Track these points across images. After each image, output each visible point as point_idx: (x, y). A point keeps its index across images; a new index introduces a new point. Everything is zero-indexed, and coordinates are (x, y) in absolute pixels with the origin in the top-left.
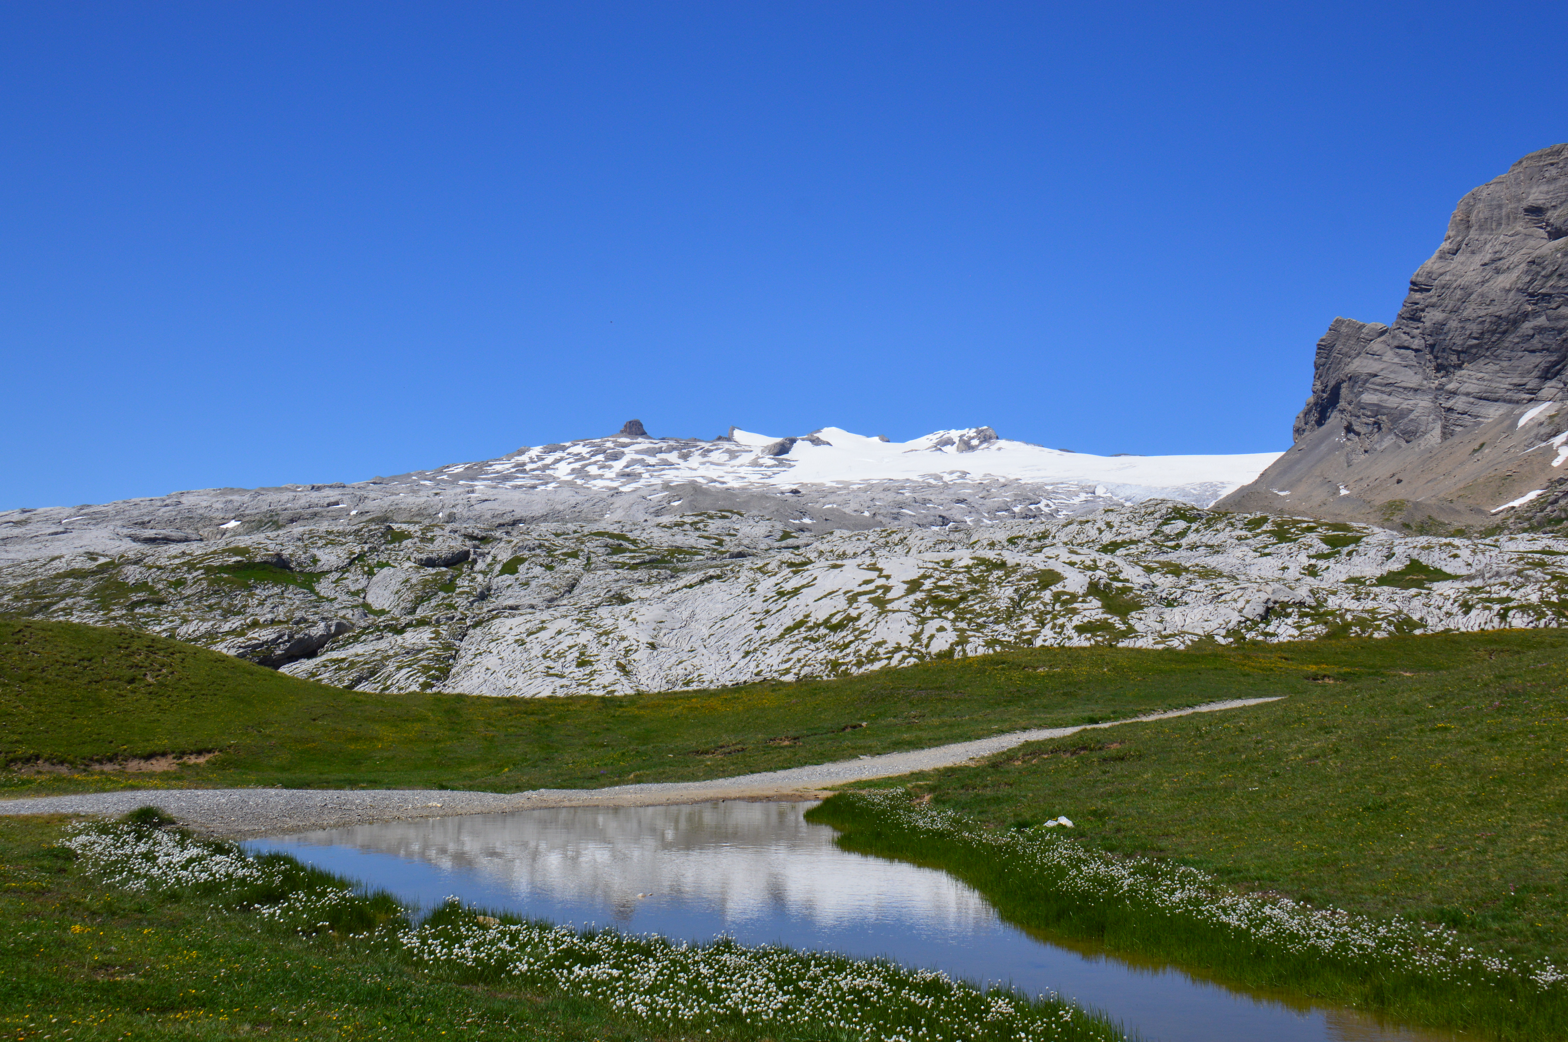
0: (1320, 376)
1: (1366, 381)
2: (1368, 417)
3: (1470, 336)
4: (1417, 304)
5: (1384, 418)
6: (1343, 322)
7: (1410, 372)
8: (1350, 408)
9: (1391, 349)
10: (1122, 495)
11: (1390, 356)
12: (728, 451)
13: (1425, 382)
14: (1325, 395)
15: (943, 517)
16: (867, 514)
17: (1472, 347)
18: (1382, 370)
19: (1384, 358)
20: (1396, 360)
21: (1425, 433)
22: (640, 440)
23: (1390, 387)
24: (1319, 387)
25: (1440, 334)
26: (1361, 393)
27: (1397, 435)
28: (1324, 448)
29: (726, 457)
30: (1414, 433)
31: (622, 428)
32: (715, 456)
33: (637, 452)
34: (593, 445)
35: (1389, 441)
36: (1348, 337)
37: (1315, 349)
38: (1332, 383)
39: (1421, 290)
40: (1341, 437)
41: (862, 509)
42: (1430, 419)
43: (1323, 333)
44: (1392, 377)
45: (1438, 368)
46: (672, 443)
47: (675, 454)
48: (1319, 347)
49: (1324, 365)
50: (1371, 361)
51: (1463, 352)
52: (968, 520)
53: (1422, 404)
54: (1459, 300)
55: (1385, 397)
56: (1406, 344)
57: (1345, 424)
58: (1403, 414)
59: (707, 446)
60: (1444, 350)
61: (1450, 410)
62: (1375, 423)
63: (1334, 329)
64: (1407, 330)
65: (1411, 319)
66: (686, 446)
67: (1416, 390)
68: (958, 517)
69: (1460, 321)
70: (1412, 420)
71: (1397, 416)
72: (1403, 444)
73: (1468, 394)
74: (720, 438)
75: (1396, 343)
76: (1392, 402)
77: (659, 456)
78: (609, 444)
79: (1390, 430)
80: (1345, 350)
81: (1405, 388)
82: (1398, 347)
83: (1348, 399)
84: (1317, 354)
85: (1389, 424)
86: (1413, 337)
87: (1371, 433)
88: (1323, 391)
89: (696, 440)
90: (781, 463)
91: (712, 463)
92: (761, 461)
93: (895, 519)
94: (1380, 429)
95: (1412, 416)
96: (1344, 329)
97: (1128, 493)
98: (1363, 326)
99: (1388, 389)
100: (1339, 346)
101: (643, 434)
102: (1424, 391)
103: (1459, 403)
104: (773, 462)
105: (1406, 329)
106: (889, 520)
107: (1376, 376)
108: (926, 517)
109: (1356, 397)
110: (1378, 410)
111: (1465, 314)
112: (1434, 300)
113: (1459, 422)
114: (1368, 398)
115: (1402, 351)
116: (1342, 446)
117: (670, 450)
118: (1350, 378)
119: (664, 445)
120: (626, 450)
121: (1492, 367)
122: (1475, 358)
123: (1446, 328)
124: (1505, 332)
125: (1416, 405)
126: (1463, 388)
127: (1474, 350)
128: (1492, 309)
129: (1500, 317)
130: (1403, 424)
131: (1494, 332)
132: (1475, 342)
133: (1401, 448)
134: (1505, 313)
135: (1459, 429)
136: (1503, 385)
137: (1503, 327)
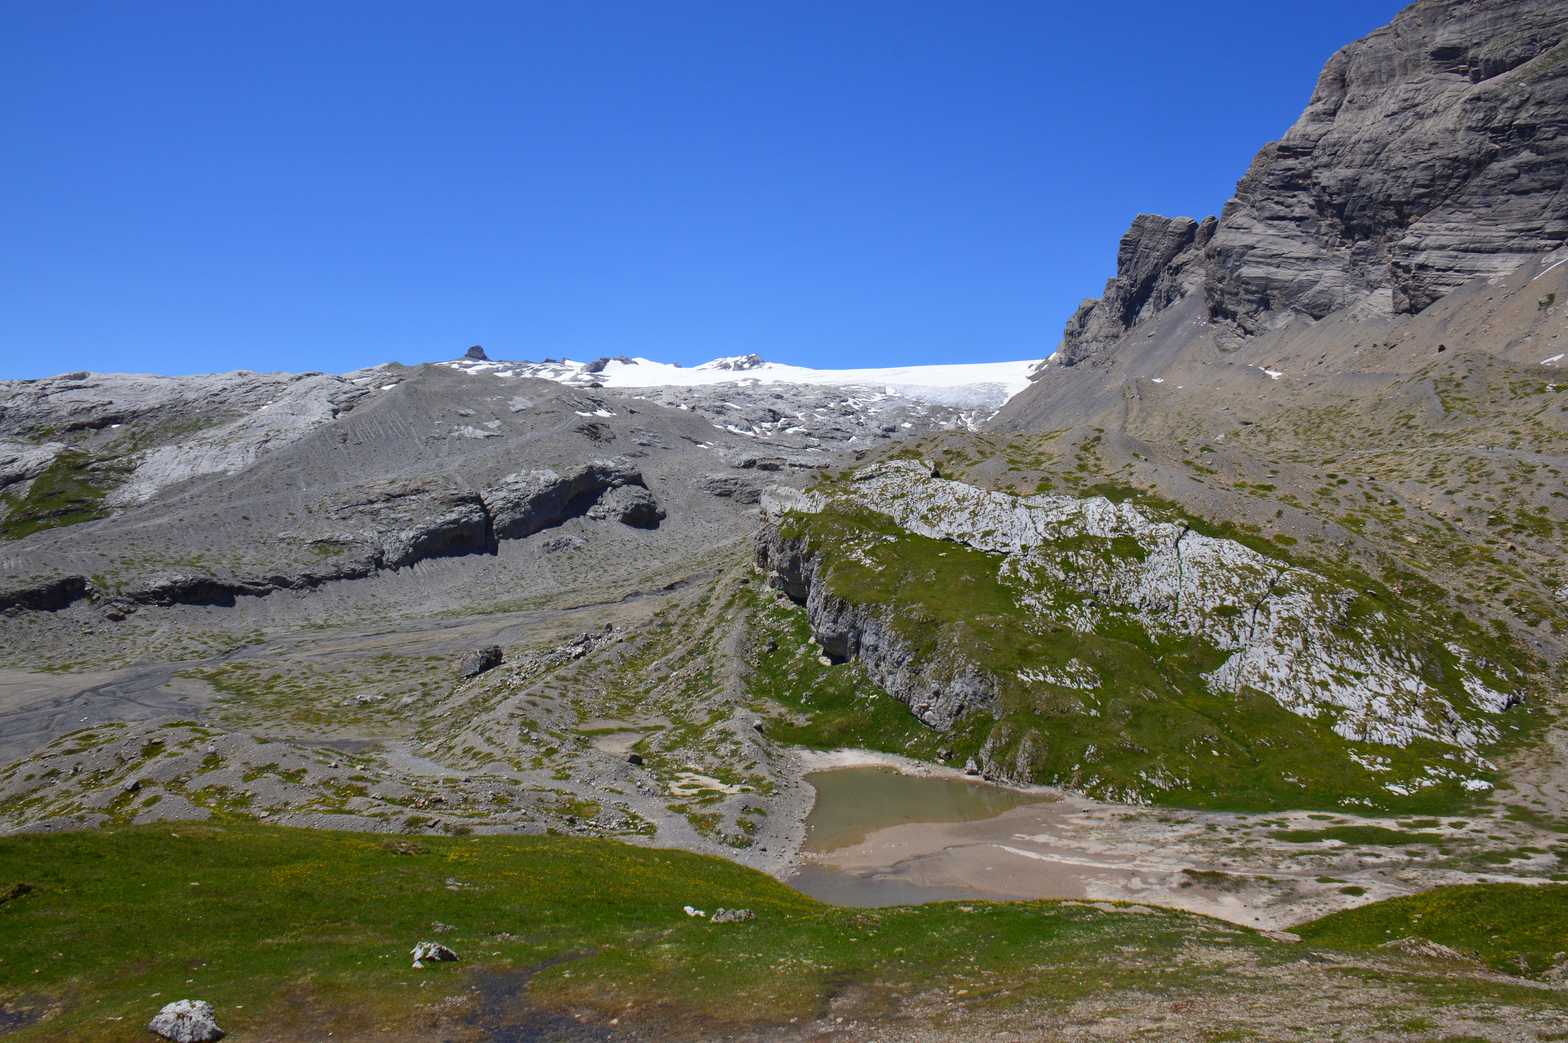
0: (1127, 271)
1: (1243, 255)
2: (1253, 293)
3: (1414, 184)
4: (1290, 169)
5: (1275, 292)
6: (1146, 218)
7: (1297, 243)
8: (1221, 286)
9: (1260, 221)
10: (911, 395)
11: (1259, 228)
12: (554, 370)
13: (1324, 251)
14: (1134, 290)
15: (774, 412)
16: (684, 407)
17: (1422, 196)
18: (1258, 242)
19: (1254, 231)
20: (1271, 232)
21: (1342, 306)
22: (481, 362)
23: (1276, 259)
24: (1125, 281)
25: (1353, 191)
26: (1239, 267)
27: (1295, 310)
29: (552, 374)
30: (1327, 307)
31: (466, 352)
32: (543, 374)
35: (1283, 319)
36: (1154, 232)
37: (1118, 246)
38: (1142, 276)
40: (1201, 320)
41: (677, 401)
42: (1347, 289)
43: (1126, 229)
44: (1276, 249)
45: (1348, 233)
46: (507, 364)
47: (510, 372)
48: (1124, 242)
49: (1130, 260)
50: (1239, 235)
51: (1407, 203)
52: (799, 415)
53: (1328, 273)
54: (1368, 153)
55: (1273, 269)
56: (1281, 214)
57: (1212, 304)
58: (1302, 287)
59: (536, 366)
60: (1363, 208)
61: (1422, 267)
62: (1261, 299)
63: (1138, 225)
64: (1281, 199)
65: (1281, 187)
66: (520, 366)
67: (1314, 260)
68: (788, 412)
69: (1387, 171)
70: (1321, 292)
71: (1293, 291)
72: (1312, 322)
73: (1442, 248)
74: (547, 361)
75: (1267, 214)
76: (1283, 274)
79: (1286, 306)
80: (1151, 244)
81: (1298, 259)
82: (1271, 218)
83: (1219, 275)
84: (1122, 250)
85: (1283, 300)
86: (1288, 207)
87: (1256, 311)
88: (1132, 286)
89: (527, 362)
90: (597, 378)
92: (580, 377)
93: (719, 413)
94: (1268, 306)
95: (1317, 288)
96: (1148, 225)
97: (917, 393)
98: (1169, 221)
99: (1275, 261)
100: (1144, 241)
101: (484, 357)
102: (1326, 260)
104: (590, 378)
105: (1276, 199)
106: (713, 415)
107: (1253, 248)
108: (754, 411)
109: (1232, 272)
110: (1266, 284)
111: (1392, 163)
112: (1325, 159)
113: (1441, 281)
114: (1247, 271)
115: (1276, 222)
116: (1206, 330)
118: (1219, 253)
119: (501, 366)
121: (1459, 216)
122: (1428, 208)
123: (1362, 184)
124: (1466, 177)
125: (1321, 275)
126: (1429, 241)
127: (1426, 200)
128: (1437, 153)
129: (1455, 159)
130: (1306, 297)
131: (1449, 177)
132: (1422, 190)
133: (1308, 325)
134: (1462, 154)
135: (1442, 289)
136: (1496, 233)
137: (1464, 171)
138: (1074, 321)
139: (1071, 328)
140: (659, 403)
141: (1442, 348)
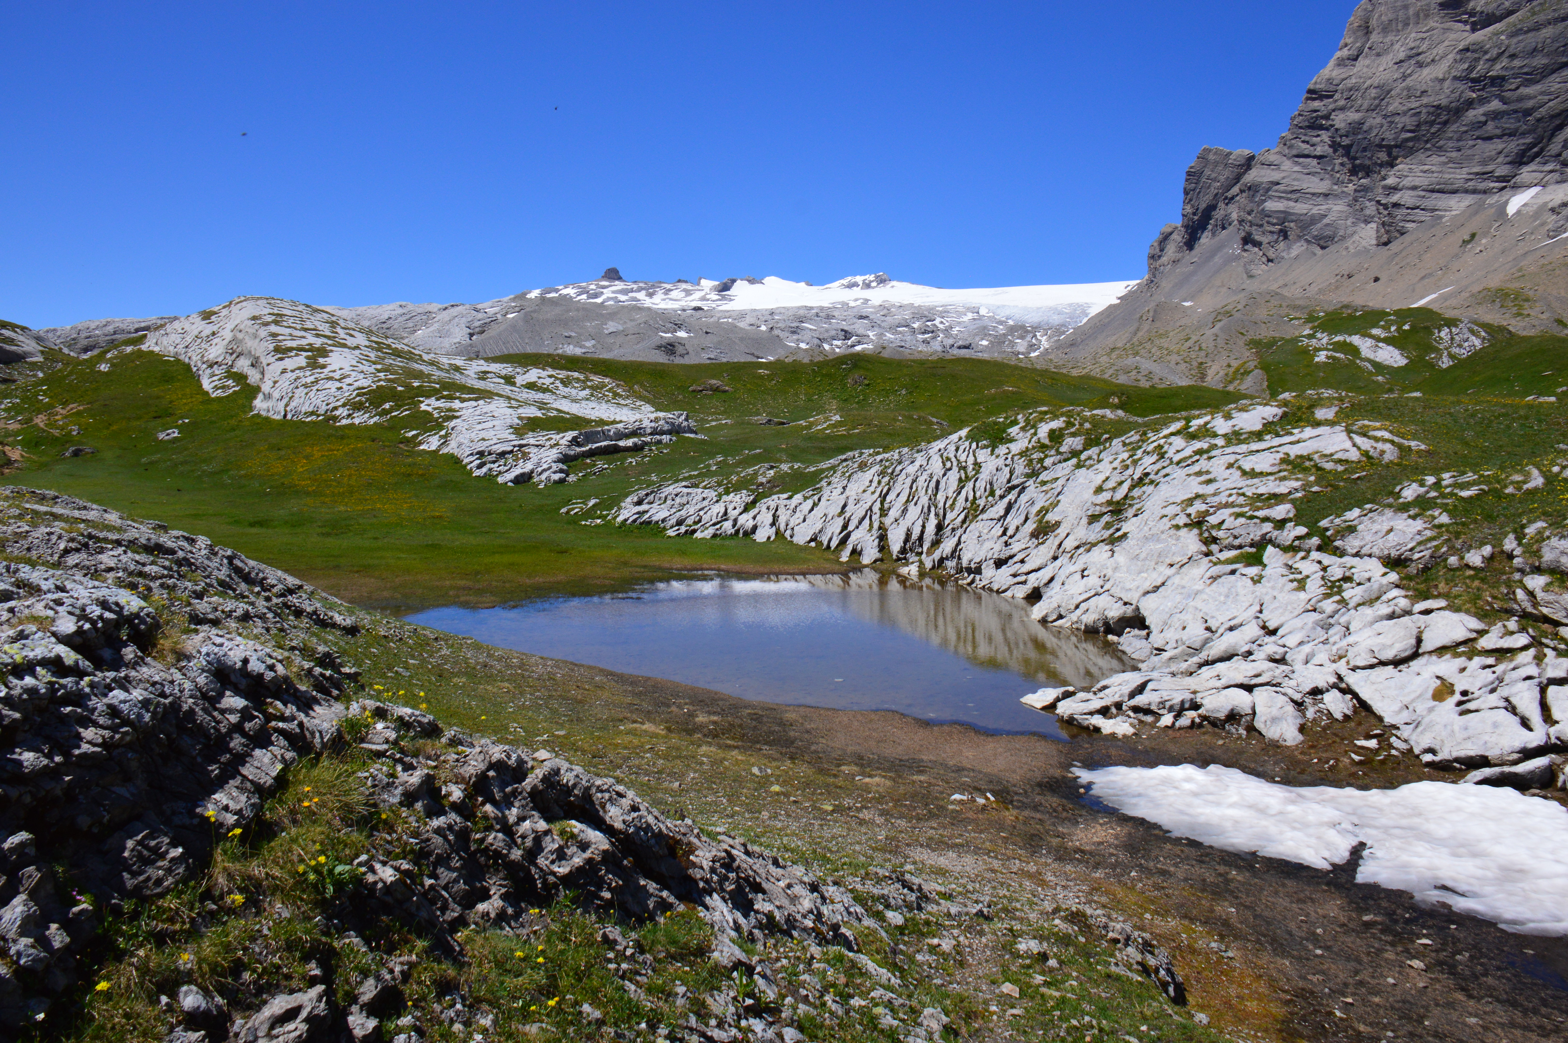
0: (1191, 200)
1: (1268, 190)
2: (1274, 225)
3: (1403, 129)
4: (1316, 111)
5: (1292, 225)
6: (1210, 151)
7: (1316, 179)
8: (1250, 218)
9: (1289, 159)
10: (1002, 314)
11: (1287, 165)
12: (685, 290)
13: (1336, 187)
14: (1196, 218)
15: (846, 332)
16: (763, 328)
17: (1408, 140)
18: (1283, 178)
19: (1282, 168)
20: (1296, 168)
21: (1343, 238)
22: (617, 283)
23: (1296, 194)
24: (1189, 209)
25: (1359, 133)
26: (1265, 201)
27: (1307, 241)
28: (1218, 259)
29: (683, 294)
30: (1331, 238)
31: (604, 274)
32: (674, 294)
33: (613, 292)
34: (580, 287)
35: (1298, 248)
36: (1216, 164)
37: (1184, 176)
38: (1203, 206)
39: (1321, 98)
40: (1235, 248)
41: (759, 323)
42: (1349, 222)
43: (1191, 161)
44: (1296, 185)
45: (1354, 172)
46: (641, 285)
47: (644, 292)
48: (1189, 174)
49: (1194, 190)
50: (1269, 171)
51: (1396, 146)
52: (871, 334)
53: (1336, 208)
54: (1375, 99)
55: (1292, 204)
56: (1306, 152)
57: (1243, 234)
58: (1314, 220)
59: (668, 286)
60: (1365, 150)
61: (1396, 205)
62: (1281, 231)
63: (1203, 157)
64: (1307, 139)
65: (1309, 127)
66: (653, 286)
67: (1326, 195)
68: (861, 331)
69: (1385, 117)
70: (1327, 225)
71: (1306, 223)
72: (1319, 251)
73: (1414, 188)
74: (679, 281)
75: (1295, 152)
76: (1300, 208)
77: (631, 295)
78: (593, 287)
79: (1300, 237)
80: (1214, 175)
81: (1313, 194)
82: (1298, 156)
83: (1248, 209)
84: (1187, 180)
85: (1298, 231)
86: (1312, 145)
87: (1276, 242)
88: (1194, 214)
89: (660, 282)
90: (724, 298)
91: (671, 299)
92: (708, 297)
93: (794, 332)
94: (1286, 237)
95: (1326, 221)
96: (1211, 157)
98: (1230, 154)
99: (1293, 196)
100: (1207, 172)
101: (620, 279)
102: (1336, 195)
103: (1406, 198)
104: (718, 297)
105: (1303, 138)
106: (787, 334)
107: (1278, 184)
108: (827, 331)
109: (1258, 206)
110: (1285, 217)
111: (1391, 108)
112: (1342, 103)
113: (1409, 218)
114: (1271, 205)
115: (1301, 160)
116: (1238, 257)
117: (640, 290)
118: (1249, 188)
119: (635, 286)
120: (605, 291)
121: (1435, 159)
122: (1411, 152)
123: (1365, 128)
124: (1445, 123)
125: (1329, 210)
126: (1407, 182)
127: (1410, 144)
128: (1425, 100)
129: (1438, 107)
130: (1315, 230)
131: (1432, 123)
132: (1409, 135)
133: (1315, 254)
134: (1444, 102)
135: (1409, 225)
136: (1459, 176)
137: (1444, 118)
138: (1156, 244)
139: (1152, 252)
140: (742, 325)
141: (1376, 280)
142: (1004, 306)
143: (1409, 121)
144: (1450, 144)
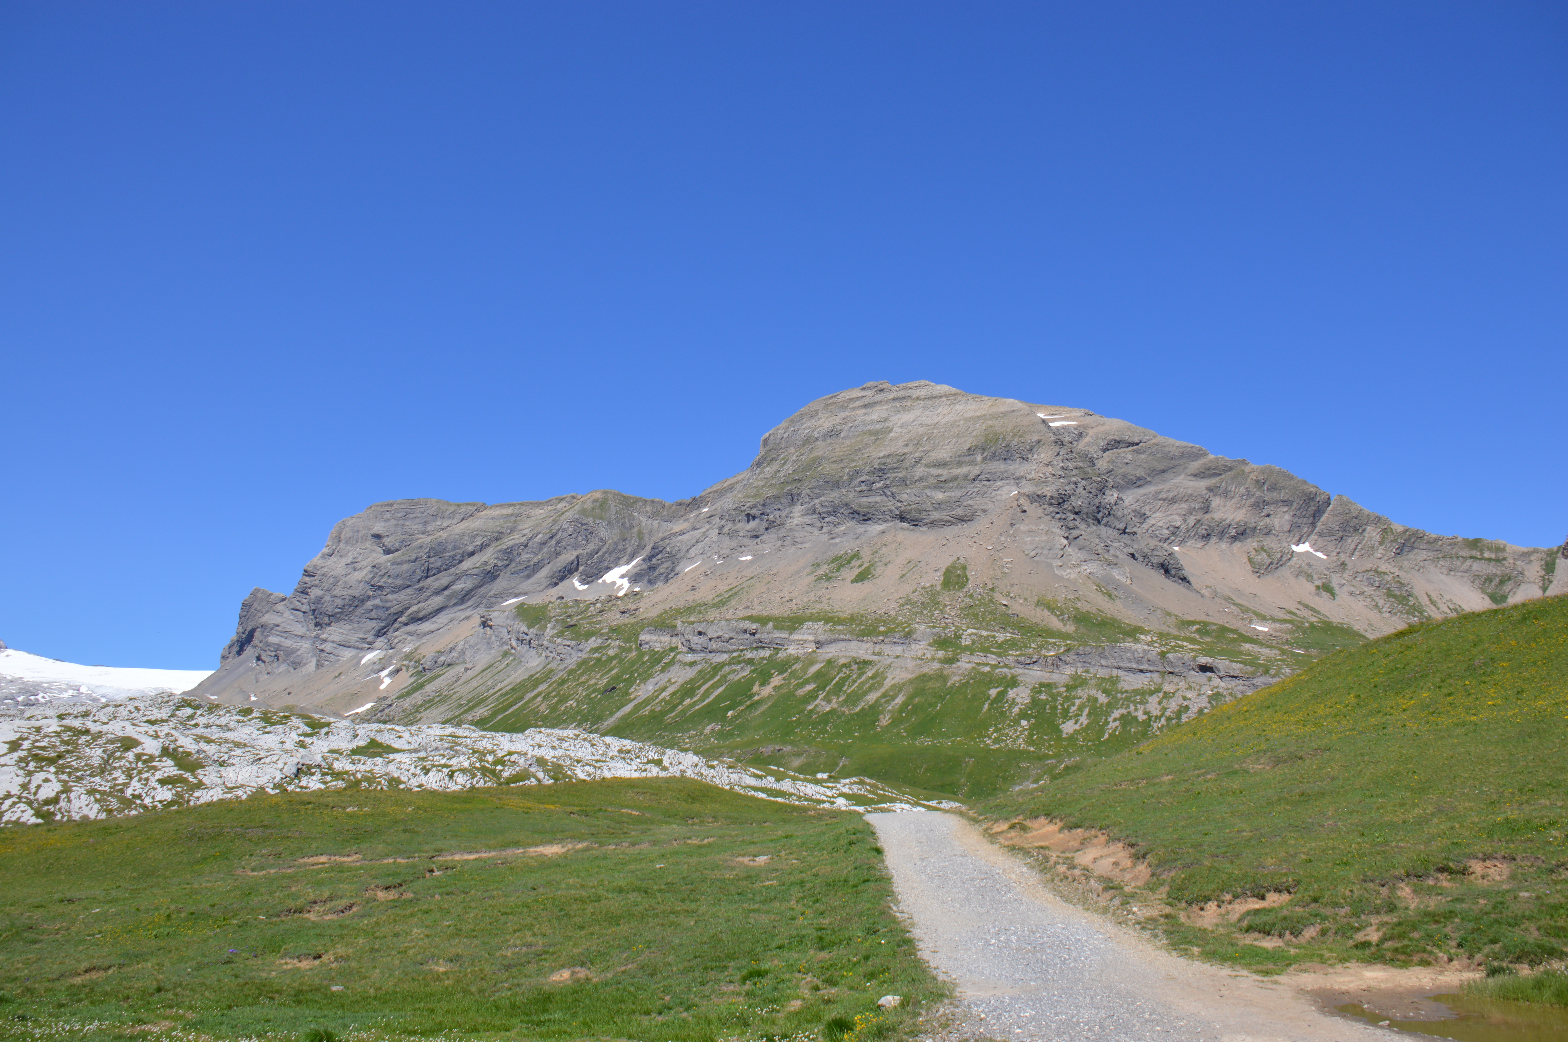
0: (242, 623)
1: (272, 629)
2: (272, 651)
3: (337, 607)
4: (306, 584)
5: (281, 653)
6: (259, 590)
7: (299, 625)
8: (261, 645)
9: (289, 610)
10: (99, 693)
11: (287, 614)
13: (308, 633)
14: (244, 636)
17: (337, 613)
18: (282, 623)
19: (284, 615)
20: (292, 617)
21: (305, 664)
23: (286, 633)
24: (241, 630)
25: (319, 604)
26: (269, 636)
27: (288, 664)
28: (241, 669)
30: (299, 664)
35: (283, 667)
36: (262, 600)
37: (240, 606)
38: (249, 629)
39: (310, 576)
40: (253, 663)
43: (246, 596)
44: (288, 628)
45: (317, 624)
48: (243, 605)
49: (245, 616)
50: (276, 617)
51: (332, 616)
53: (306, 646)
54: (331, 584)
55: (283, 640)
56: (298, 608)
57: (257, 655)
58: (294, 651)
60: (321, 614)
61: (322, 650)
62: (275, 656)
63: (253, 594)
65: (302, 593)
67: (302, 637)
69: (332, 597)
70: (298, 656)
71: (290, 652)
72: (292, 670)
73: (333, 642)
75: (292, 607)
76: (287, 643)
79: (285, 661)
80: (259, 608)
81: (295, 635)
82: (293, 609)
83: (260, 639)
84: (242, 609)
85: (284, 657)
86: (302, 604)
87: (273, 662)
88: (243, 633)
94: (278, 659)
95: (298, 653)
96: (259, 595)
97: (104, 692)
98: (271, 595)
99: (285, 635)
100: (255, 605)
102: (307, 638)
103: (328, 647)
105: (299, 599)
107: (278, 626)
109: (265, 638)
110: (278, 647)
111: (335, 593)
112: (317, 582)
113: (327, 659)
114: (272, 639)
115: (295, 612)
116: (253, 669)
118: (261, 626)
121: (348, 627)
122: (338, 620)
123: (323, 601)
124: (356, 606)
125: (301, 646)
126: (332, 638)
127: (338, 616)
128: (350, 592)
129: (354, 597)
130: (292, 658)
131: (350, 606)
132: (339, 610)
133: (290, 672)
134: (357, 595)
135: (326, 663)
136: (353, 638)
137: (356, 603)
138: (225, 649)
139: (224, 654)
141: (289, 694)
142: (102, 686)
143: (339, 602)
144: (357, 619)
